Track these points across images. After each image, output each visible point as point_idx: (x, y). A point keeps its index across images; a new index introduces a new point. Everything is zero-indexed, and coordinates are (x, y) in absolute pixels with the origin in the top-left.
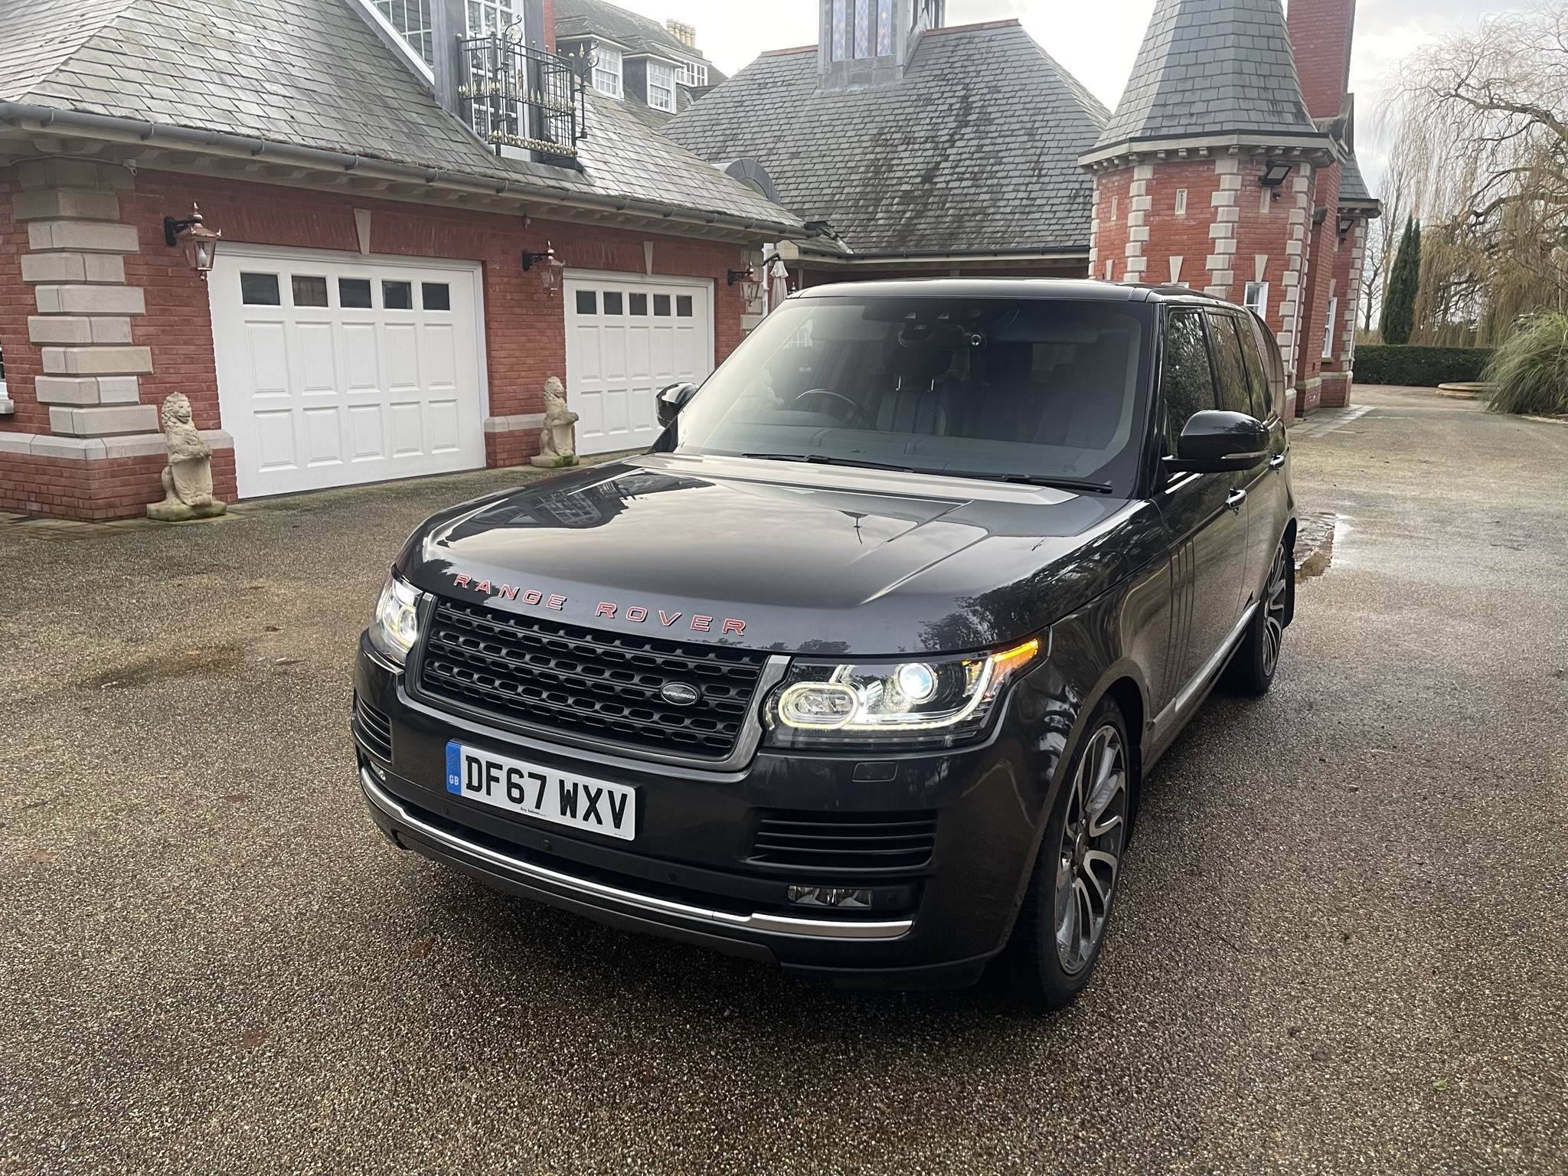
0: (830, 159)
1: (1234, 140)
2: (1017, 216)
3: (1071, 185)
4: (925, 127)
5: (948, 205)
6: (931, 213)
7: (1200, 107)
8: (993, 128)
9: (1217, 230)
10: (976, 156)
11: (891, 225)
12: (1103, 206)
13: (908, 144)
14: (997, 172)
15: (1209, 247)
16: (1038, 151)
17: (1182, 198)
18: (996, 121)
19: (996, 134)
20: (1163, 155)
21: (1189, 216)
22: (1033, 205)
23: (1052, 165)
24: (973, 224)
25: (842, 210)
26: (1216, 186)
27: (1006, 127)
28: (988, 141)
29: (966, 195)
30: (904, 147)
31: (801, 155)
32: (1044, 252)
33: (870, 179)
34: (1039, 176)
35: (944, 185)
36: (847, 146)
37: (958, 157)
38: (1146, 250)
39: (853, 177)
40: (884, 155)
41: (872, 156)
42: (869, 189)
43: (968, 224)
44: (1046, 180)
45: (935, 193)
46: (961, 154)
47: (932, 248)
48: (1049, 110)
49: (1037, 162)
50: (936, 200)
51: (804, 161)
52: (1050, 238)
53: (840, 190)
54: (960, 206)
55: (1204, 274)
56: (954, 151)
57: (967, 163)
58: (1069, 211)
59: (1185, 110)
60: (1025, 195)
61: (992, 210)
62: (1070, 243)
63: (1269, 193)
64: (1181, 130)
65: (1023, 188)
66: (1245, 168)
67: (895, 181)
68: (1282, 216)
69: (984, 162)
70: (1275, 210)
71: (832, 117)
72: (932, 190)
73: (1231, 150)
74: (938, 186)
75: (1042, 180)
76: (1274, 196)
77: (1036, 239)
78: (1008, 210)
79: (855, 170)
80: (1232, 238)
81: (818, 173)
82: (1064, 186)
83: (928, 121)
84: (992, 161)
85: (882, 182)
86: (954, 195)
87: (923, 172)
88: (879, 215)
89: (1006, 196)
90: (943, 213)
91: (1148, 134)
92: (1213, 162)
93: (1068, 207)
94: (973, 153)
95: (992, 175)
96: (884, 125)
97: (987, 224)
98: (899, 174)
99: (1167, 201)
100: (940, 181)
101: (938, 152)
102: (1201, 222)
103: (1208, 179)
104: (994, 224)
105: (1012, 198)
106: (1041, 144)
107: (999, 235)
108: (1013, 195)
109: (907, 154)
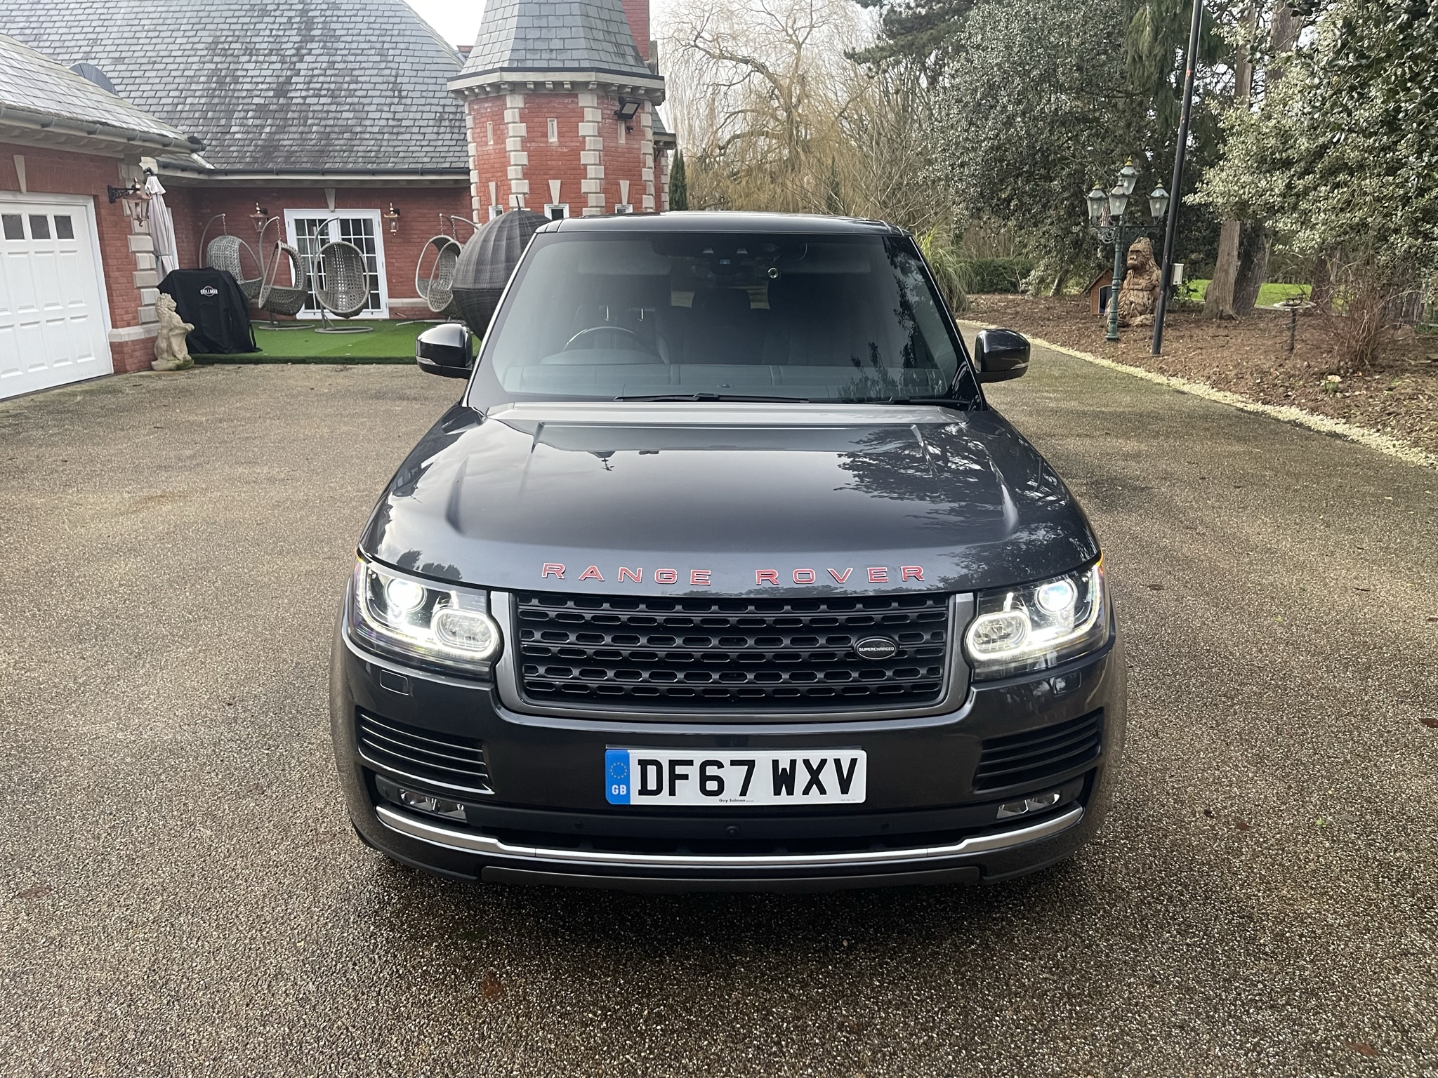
0: (162, 66)
1: (591, 77)
2: (386, 136)
3: (434, 109)
4: (266, 39)
5: (310, 122)
6: (293, 129)
7: (556, 44)
8: (342, 45)
9: (587, 157)
10: (329, 72)
11: (252, 140)
12: (478, 130)
13: (251, 55)
14: (355, 90)
15: (582, 172)
16: (394, 73)
17: (553, 127)
18: (343, 39)
19: (346, 52)
20: (532, 86)
21: (561, 144)
22: (400, 126)
23: (411, 87)
24: (342, 142)
25: (188, 122)
26: (581, 118)
27: (354, 45)
28: (339, 59)
29: (328, 112)
30: (247, 58)
31: (126, 61)
32: (423, 172)
33: (215, 90)
34: (400, 97)
35: (300, 101)
36: (180, 53)
37: (310, 73)
38: (527, 173)
39: (194, 87)
40: (226, 66)
41: (213, 66)
42: (216, 101)
43: (337, 142)
44: (409, 101)
45: (294, 108)
46: (313, 70)
47: (304, 165)
48: (396, 32)
49: (395, 83)
50: (296, 115)
51: (131, 67)
52: (426, 160)
53: (181, 100)
54: (323, 123)
55: (580, 197)
56: (304, 66)
57: (321, 79)
58: (438, 133)
59: (543, 46)
60: (390, 115)
61: (358, 129)
62: (447, 165)
63: (623, 127)
64: (544, 64)
65: (386, 108)
66: (603, 103)
67: (244, 94)
68: (636, 146)
69: (340, 79)
70: (630, 142)
71: (155, 22)
72: (289, 105)
73: (591, 86)
74: (295, 101)
75: (404, 101)
76: (628, 129)
77: (411, 160)
78: (376, 129)
79: (196, 79)
80: (600, 164)
81: (151, 81)
82: (427, 108)
83: (268, 32)
84: (347, 79)
85: (230, 93)
86: (314, 111)
87: (274, 86)
88: (234, 129)
89: (371, 115)
90: (306, 129)
91: (515, 65)
92: (576, 96)
93: (435, 130)
94: (325, 70)
95: (351, 93)
96: (219, 33)
97: (357, 142)
98: (246, 86)
99: (540, 129)
100: (296, 96)
101: (286, 66)
102: (573, 150)
103: (573, 111)
104: (365, 142)
105: (377, 119)
106: (396, 66)
107: (373, 154)
108: (377, 115)
109: (252, 66)
